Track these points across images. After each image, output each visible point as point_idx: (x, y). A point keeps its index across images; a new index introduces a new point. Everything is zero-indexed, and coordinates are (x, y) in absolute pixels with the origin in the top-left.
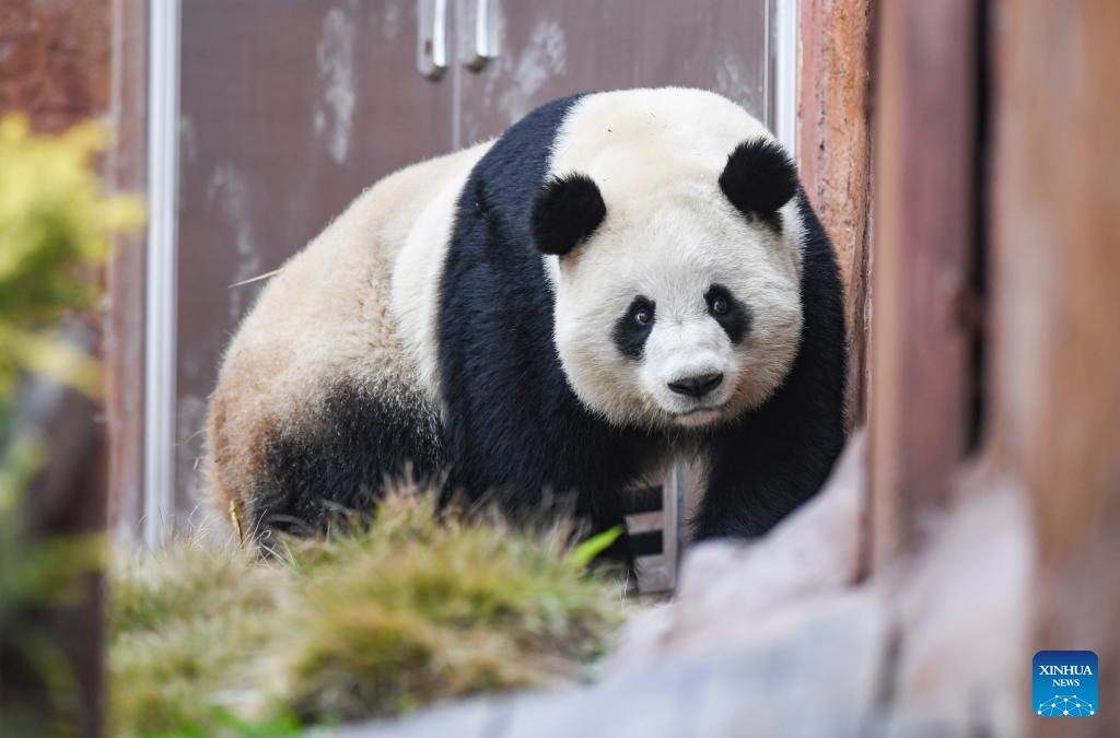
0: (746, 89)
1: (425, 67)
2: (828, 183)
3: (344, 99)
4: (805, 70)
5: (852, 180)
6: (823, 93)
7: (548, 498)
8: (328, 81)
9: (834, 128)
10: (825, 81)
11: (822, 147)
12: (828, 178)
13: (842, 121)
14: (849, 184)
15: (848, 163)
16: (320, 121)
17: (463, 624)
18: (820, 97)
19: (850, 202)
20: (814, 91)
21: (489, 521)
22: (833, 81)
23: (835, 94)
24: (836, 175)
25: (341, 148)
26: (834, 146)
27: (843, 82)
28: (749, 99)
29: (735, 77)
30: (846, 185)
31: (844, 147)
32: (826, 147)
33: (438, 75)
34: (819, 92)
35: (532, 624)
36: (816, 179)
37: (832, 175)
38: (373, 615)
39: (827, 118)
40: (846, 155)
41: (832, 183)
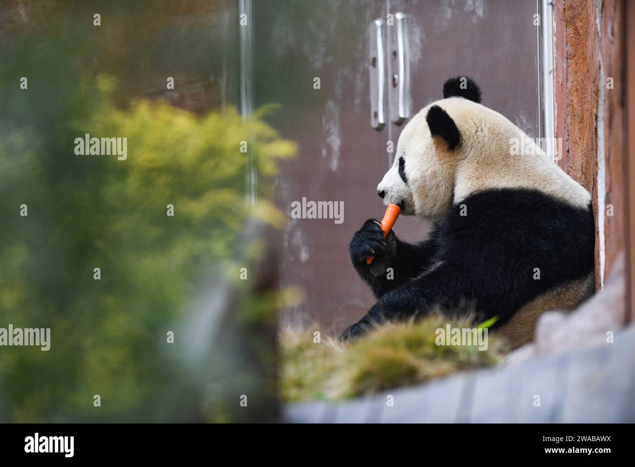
0: (530, 127)
1: (374, 124)
2: (571, 168)
3: (335, 142)
4: (558, 116)
5: (584, 166)
6: (568, 126)
7: (463, 302)
8: (328, 133)
9: (574, 142)
10: (569, 120)
11: (568, 151)
12: (571, 165)
13: (578, 139)
14: (582, 167)
15: (581, 158)
16: (324, 152)
17: (431, 358)
18: (567, 128)
19: (583, 176)
20: (563, 126)
21: (435, 314)
22: (573, 120)
23: (574, 126)
24: (575, 164)
25: (334, 164)
26: (574, 150)
27: (578, 120)
28: (531, 131)
29: (524, 121)
30: (581, 168)
31: (579, 150)
32: (570, 152)
33: (381, 128)
34: (566, 125)
35: (462, 357)
36: (565, 166)
37: (574, 164)
38: (388, 353)
39: (570, 138)
40: (580, 154)
41: (574, 168)
